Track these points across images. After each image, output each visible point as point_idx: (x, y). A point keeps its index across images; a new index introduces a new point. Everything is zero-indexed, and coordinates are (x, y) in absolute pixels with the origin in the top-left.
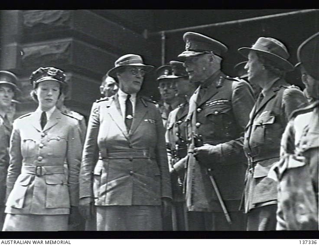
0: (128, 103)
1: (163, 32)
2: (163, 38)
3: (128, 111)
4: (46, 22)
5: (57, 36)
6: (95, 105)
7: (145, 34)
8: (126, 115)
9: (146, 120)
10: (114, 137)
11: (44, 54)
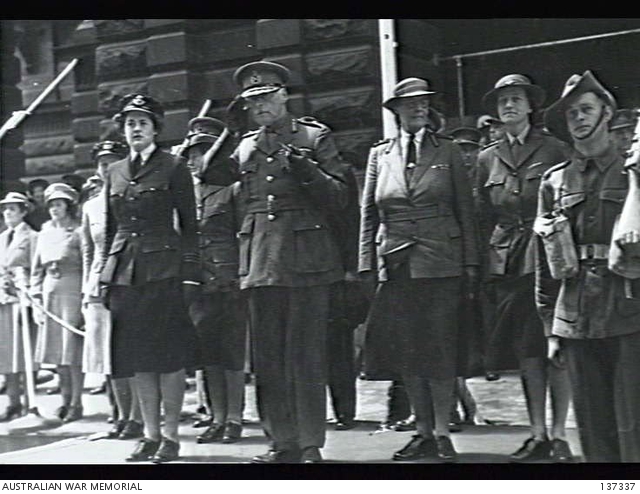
0: (411, 146)
1: (459, 57)
2: (459, 65)
3: (410, 158)
4: (337, 68)
5: (350, 84)
6: (373, 151)
7: (435, 60)
8: (408, 162)
9: (434, 167)
10: (391, 195)
11: (339, 106)
